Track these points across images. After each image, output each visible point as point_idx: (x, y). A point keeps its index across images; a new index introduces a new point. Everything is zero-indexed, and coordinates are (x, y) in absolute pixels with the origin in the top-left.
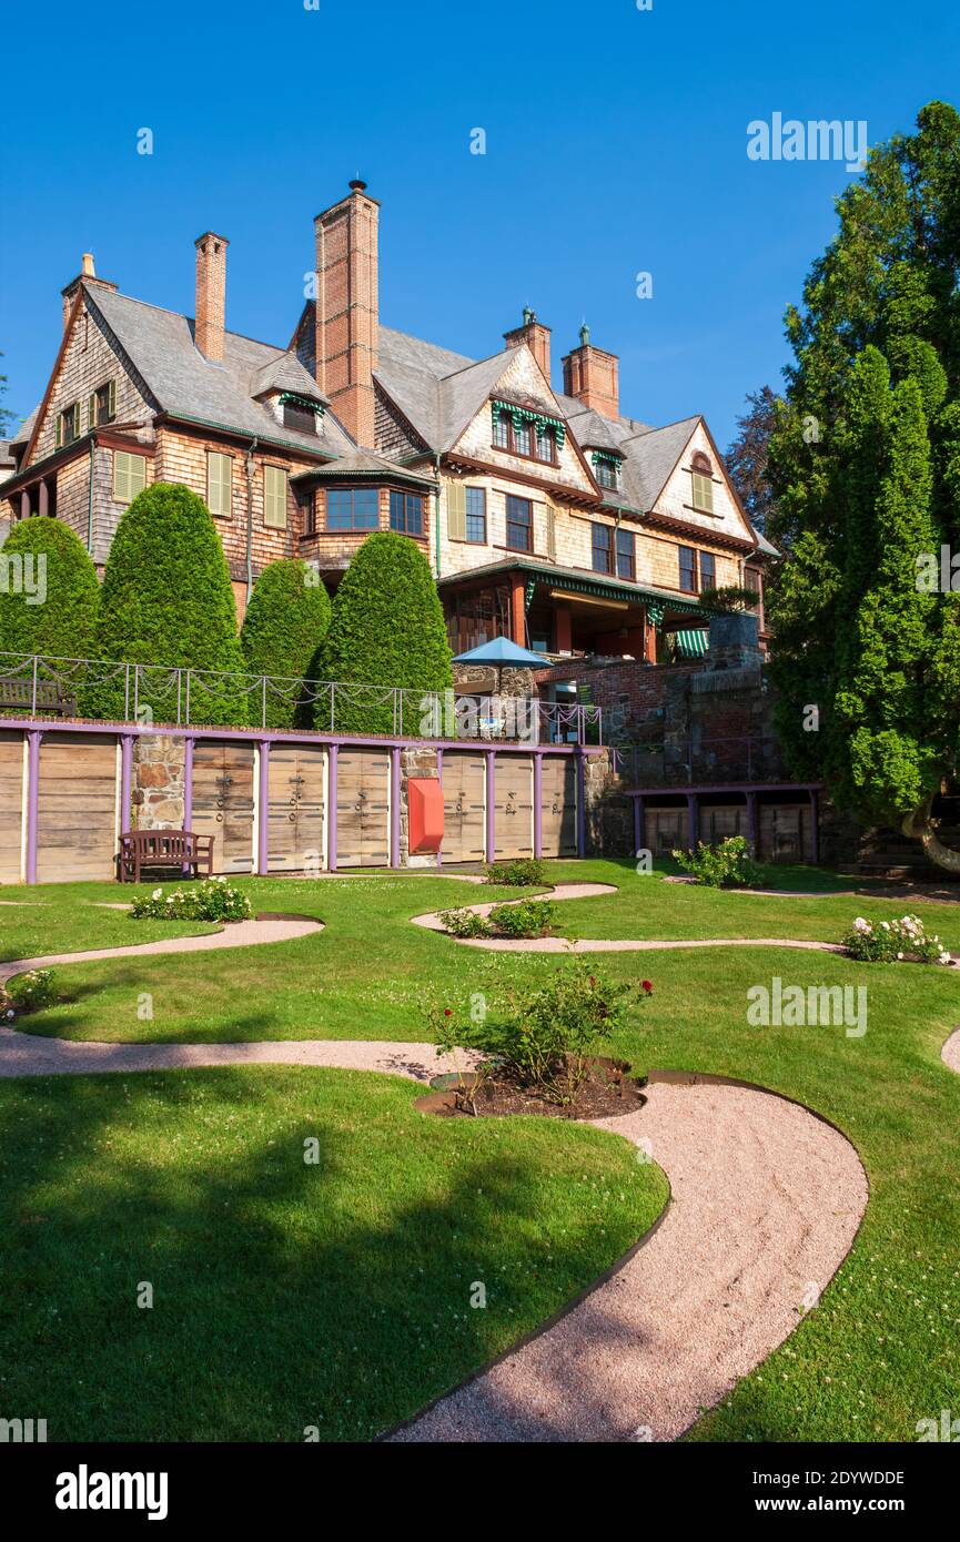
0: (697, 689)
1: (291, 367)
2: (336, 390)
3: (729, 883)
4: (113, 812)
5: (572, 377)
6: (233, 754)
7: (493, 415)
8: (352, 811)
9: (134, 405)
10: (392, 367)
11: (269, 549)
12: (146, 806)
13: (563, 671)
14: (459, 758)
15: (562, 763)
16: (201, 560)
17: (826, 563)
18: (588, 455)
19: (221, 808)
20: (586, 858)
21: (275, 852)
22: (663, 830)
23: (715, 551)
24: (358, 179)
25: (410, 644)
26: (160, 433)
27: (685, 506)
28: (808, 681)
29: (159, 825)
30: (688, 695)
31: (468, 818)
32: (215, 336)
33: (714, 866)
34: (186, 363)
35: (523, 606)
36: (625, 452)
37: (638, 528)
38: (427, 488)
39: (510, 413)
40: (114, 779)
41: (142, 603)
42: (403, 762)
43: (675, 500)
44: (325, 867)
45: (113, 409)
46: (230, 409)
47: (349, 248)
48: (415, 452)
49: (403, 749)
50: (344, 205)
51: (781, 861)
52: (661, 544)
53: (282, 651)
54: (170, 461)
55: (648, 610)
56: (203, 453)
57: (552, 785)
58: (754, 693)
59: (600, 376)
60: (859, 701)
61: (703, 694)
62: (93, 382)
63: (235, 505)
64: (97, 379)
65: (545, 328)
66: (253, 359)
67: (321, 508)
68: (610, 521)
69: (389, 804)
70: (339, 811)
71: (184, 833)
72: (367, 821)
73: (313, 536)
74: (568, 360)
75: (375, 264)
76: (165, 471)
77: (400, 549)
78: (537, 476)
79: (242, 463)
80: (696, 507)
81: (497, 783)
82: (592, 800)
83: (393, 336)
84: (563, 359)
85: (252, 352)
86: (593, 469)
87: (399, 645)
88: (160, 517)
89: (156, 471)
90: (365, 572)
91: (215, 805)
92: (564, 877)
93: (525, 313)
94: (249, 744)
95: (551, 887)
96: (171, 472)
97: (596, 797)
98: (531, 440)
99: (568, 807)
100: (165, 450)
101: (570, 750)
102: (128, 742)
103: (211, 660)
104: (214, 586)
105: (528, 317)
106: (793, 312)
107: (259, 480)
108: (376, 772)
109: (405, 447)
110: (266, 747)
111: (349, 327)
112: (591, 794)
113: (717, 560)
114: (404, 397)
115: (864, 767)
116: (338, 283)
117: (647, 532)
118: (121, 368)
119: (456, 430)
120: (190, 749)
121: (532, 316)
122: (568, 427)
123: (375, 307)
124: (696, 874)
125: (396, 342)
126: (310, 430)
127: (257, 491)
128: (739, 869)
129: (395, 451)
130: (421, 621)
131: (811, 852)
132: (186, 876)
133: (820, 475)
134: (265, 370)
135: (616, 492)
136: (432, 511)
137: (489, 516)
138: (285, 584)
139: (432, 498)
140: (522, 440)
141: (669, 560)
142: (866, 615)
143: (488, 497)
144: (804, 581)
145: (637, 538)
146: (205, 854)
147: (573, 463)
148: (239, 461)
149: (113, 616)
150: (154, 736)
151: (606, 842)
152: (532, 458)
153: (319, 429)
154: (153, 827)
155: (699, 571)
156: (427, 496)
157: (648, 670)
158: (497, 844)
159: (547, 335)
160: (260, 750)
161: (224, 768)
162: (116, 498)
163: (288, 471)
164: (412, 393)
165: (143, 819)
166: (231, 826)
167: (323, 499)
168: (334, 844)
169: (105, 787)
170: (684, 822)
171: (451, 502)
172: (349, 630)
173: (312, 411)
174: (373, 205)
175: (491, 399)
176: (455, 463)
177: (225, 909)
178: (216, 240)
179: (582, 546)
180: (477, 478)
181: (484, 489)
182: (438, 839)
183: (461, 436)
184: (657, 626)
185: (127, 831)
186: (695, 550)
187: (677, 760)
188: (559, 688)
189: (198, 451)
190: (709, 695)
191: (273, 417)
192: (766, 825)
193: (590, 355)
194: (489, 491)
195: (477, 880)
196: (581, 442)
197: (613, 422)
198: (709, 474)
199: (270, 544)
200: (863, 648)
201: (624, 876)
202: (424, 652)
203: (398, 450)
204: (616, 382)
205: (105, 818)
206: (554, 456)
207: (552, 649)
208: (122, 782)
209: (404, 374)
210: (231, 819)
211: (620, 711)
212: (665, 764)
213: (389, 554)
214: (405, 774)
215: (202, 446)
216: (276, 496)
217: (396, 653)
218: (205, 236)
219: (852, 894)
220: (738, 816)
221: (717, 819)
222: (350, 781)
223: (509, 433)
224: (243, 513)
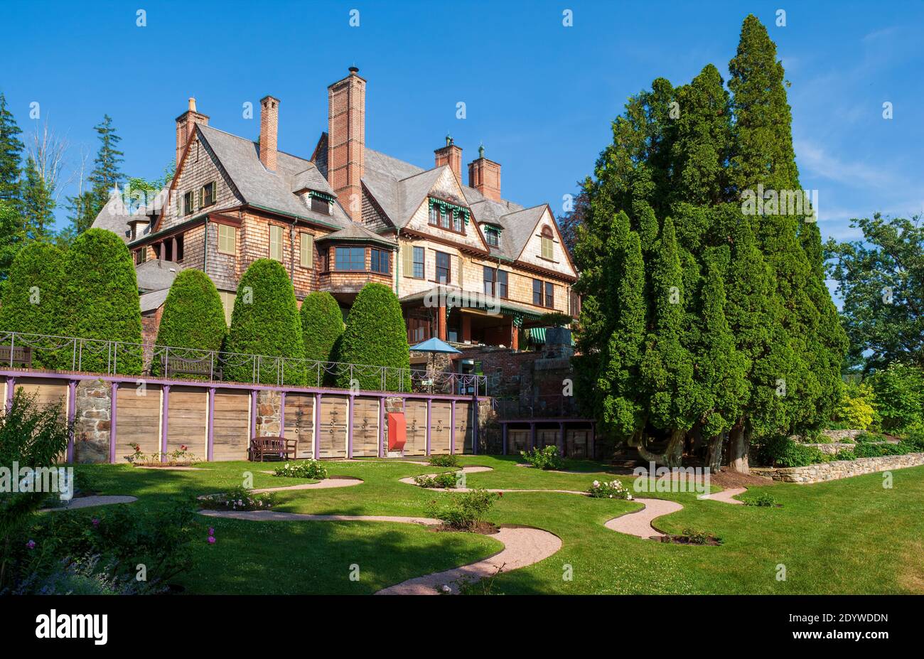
0: (537, 368)
1: (316, 176)
2: (340, 187)
3: (547, 467)
4: (247, 427)
5: (474, 176)
6: (303, 399)
7: (429, 206)
8: (360, 429)
9: (228, 196)
10: (371, 174)
11: (303, 280)
12: (263, 425)
13: (467, 353)
14: (414, 402)
15: (466, 405)
16: (285, 300)
17: (600, 312)
18: (482, 227)
19: (297, 426)
20: (477, 454)
21: (323, 449)
22: (518, 441)
23: (554, 282)
24: (354, 66)
25: (388, 343)
26: (244, 214)
27: (537, 257)
28: (589, 369)
29: (269, 434)
30: (533, 371)
31: (418, 433)
32: (272, 155)
33: (541, 459)
34: (256, 172)
35: (445, 317)
36: (504, 226)
37: (509, 269)
38: (392, 248)
39: (439, 205)
40: (248, 411)
41: (256, 322)
42: (386, 405)
43: (531, 253)
44: (347, 457)
45: (215, 198)
46: (282, 200)
47: (348, 106)
48: (385, 226)
49: (386, 398)
50: (346, 81)
51: (577, 457)
52: (523, 278)
53: (317, 342)
54: (249, 230)
55: (514, 319)
56: (267, 226)
57: (461, 417)
58: (566, 371)
59: (490, 176)
60: (608, 383)
61: (540, 370)
62: (202, 180)
63: (284, 255)
64: (205, 179)
65: (459, 148)
66: (291, 167)
67: (332, 258)
68: (494, 265)
69: (378, 425)
70: (354, 429)
71: (281, 438)
72: (368, 434)
73: (328, 273)
74: (471, 166)
75: (363, 116)
76: (246, 236)
77: (383, 292)
78: (453, 240)
79: (288, 232)
80: (544, 257)
81: (432, 415)
82: (481, 425)
83: (372, 154)
84: (468, 165)
85: (291, 163)
86: (485, 235)
87: (383, 343)
88: (264, 278)
89: (241, 235)
90: (365, 303)
91: (295, 425)
92: (467, 463)
93: (447, 138)
94: (310, 395)
95: (462, 468)
96: (250, 237)
97: (483, 423)
98: (450, 219)
99: (469, 428)
100: (246, 224)
101: (471, 399)
102: (254, 393)
103: (290, 351)
104: (291, 313)
105: (449, 141)
106: (589, 180)
107: (298, 241)
108: (373, 409)
109: (379, 223)
110: (319, 396)
111: (348, 152)
112: (481, 421)
113: (555, 286)
114: (379, 193)
115: (609, 414)
116: (341, 125)
117: (515, 271)
118: (220, 175)
119: (408, 214)
120: (284, 398)
121: (451, 140)
122: (471, 213)
123: (363, 141)
124: (531, 463)
125: (373, 157)
126: (326, 212)
127: (296, 247)
128: (553, 461)
129: (374, 225)
130: (394, 330)
131: (591, 453)
132: (280, 459)
133: (598, 266)
134: (300, 176)
135: (498, 248)
136: (394, 260)
137: (426, 263)
138: (318, 306)
139: (395, 253)
140: (445, 220)
141: (527, 287)
142: (612, 343)
143: (426, 252)
144: (589, 320)
145: (510, 275)
146: (293, 449)
147: (474, 233)
148: (287, 230)
149: (240, 328)
150: (267, 391)
151: (488, 447)
152: (451, 230)
153: (330, 211)
154: (267, 435)
155: (544, 294)
156: (392, 252)
157: (512, 355)
158: (432, 447)
159: (460, 151)
160: (316, 398)
161: (299, 406)
162: (220, 251)
163: (314, 236)
164: (383, 190)
165: (262, 431)
166: (302, 435)
167: (334, 253)
168: (351, 444)
169: (243, 416)
170: (529, 437)
171: (405, 256)
172: (356, 334)
173: (327, 202)
174: (362, 81)
175: (428, 197)
176: (408, 233)
177: (316, 474)
178: (273, 101)
179: (478, 279)
180: (420, 241)
181: (424, 248)
182: (403, 443)
183: (411, 219)
184: (519, 327)
185: (254, 437)
186: (542, 281)
187: (526, 404)
188: (464, 362)
189: (264, 225)
190: (543, 371)
191: (305, 205)
192: (570, 439)
193: (484, 163)
194: (426, 249)
195: (424, 464)
196: (478, 219)
197: (497, 203)
198: (551, 237)
199: (303, 277)
200: (611, 358)
201: (497, 464)
202: (395, 346)
203: (376, 224)
204: (500, 179)
205: (244, 430)
206: (463, 229)
207: (460, 340)
208: (251, 413)
209: (379, 178)
210: (302, 432)
211: (497, 377)
212: (520, 407)
213: (378, 294)
214: (387, 410)
215: (267, 222)
216: (307, 250)
217: (381, 347)
218: (267, 98)
219: (604, 473)
220: (556, 435)
221: (545, 436)
222: (359, 413)
223: (438, 216)
224: (288, 260)
